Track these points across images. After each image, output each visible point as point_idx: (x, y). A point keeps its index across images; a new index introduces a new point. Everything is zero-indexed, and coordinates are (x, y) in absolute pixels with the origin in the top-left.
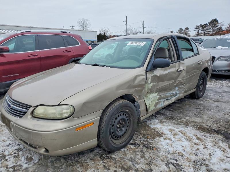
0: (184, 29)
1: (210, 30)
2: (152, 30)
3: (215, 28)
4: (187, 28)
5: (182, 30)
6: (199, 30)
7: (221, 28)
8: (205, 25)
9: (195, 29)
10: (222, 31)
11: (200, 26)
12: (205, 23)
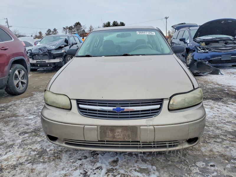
0: (52, 30)
1: (76, 32)
2: (17, 30)
3: (80, 31)
4: (55, 30)
5: (51, 31)
6: (66, 31)
7: (84, 31)
8: (70, 27)
9: (63, 31)
10: (85, 34)
11: (67, 28)
12: (71, 26)
